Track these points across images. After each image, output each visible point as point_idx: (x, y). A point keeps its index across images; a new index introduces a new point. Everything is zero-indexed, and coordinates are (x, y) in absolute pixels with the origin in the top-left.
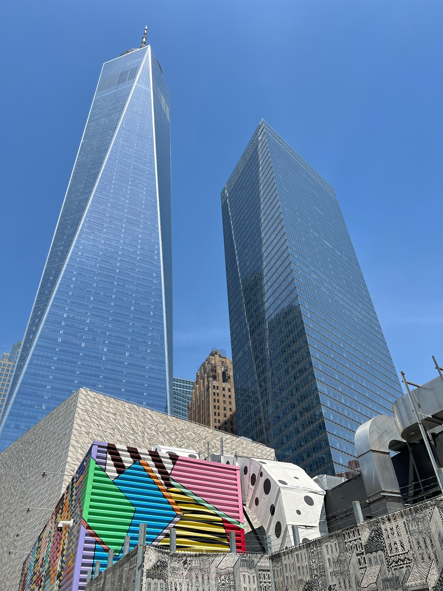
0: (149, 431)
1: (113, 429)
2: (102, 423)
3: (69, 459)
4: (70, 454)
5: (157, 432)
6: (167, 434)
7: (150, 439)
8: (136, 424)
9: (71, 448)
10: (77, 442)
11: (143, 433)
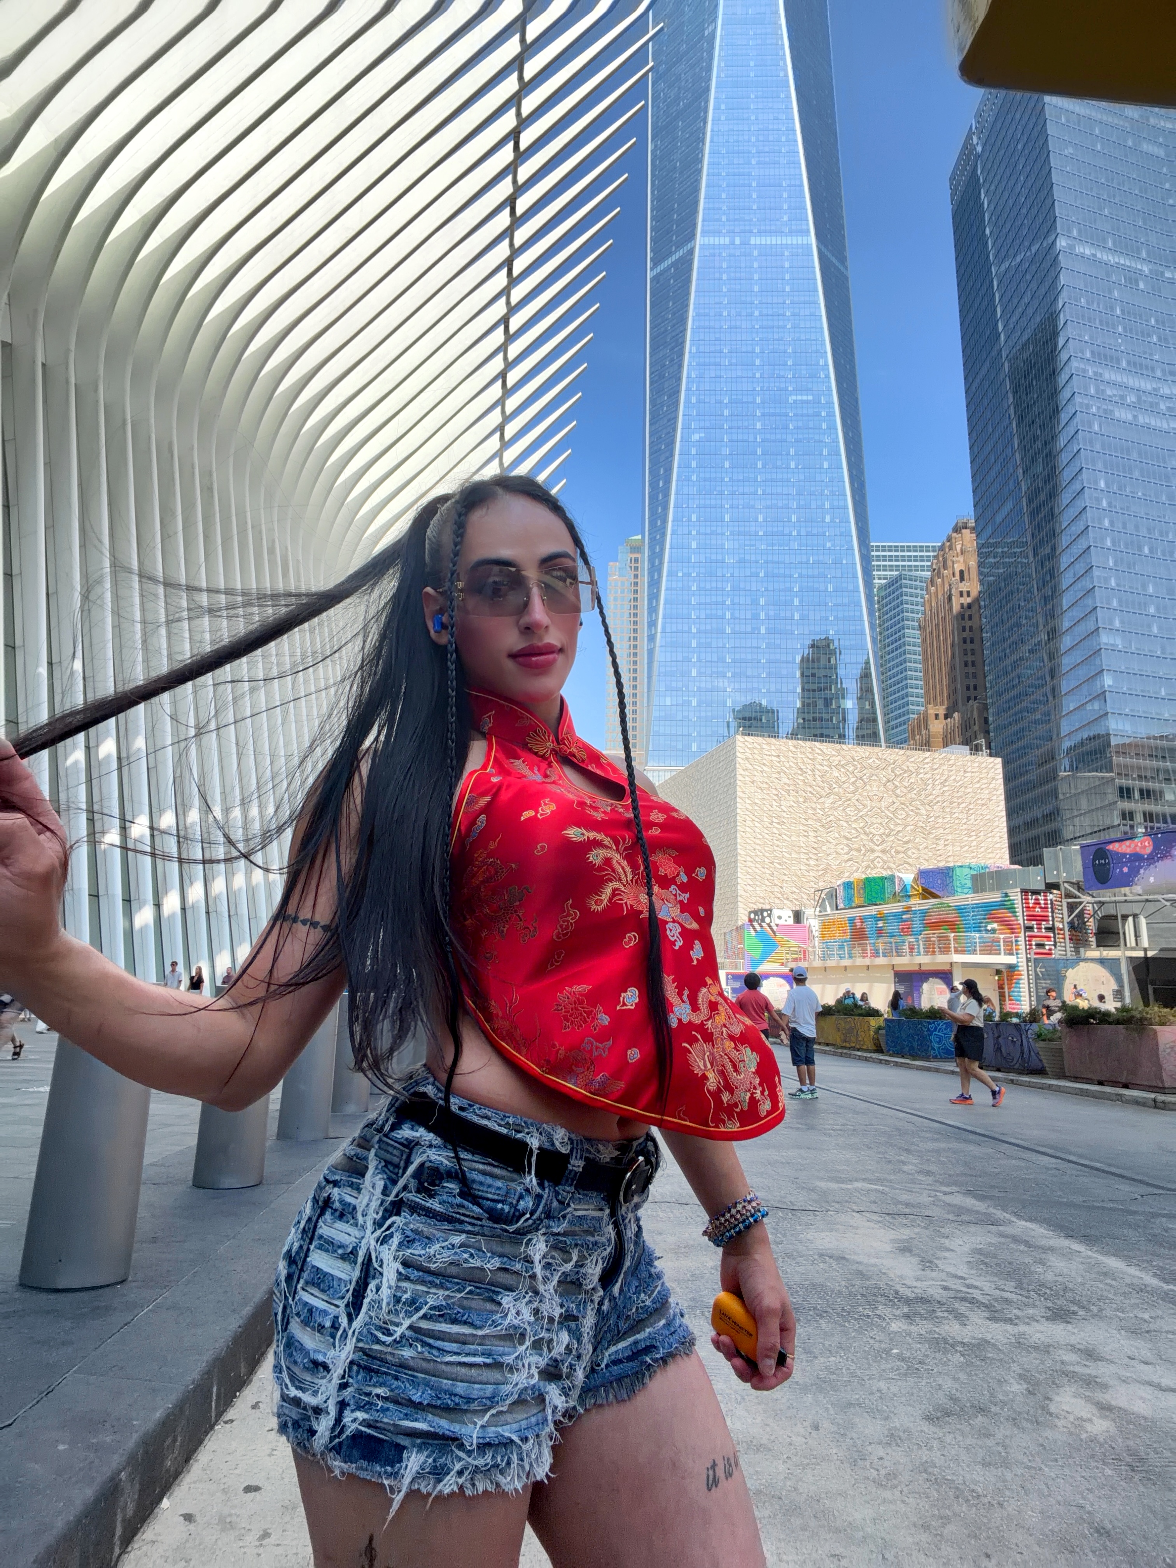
0: (820, 767)
1: (779, 773)
2: (765, 768)
3: (739, 811)
4: (738, 805)
5: (830, 767)
6: (842, 766)
8: (803, 762)
9: (738, 800)
11: (813, 771)
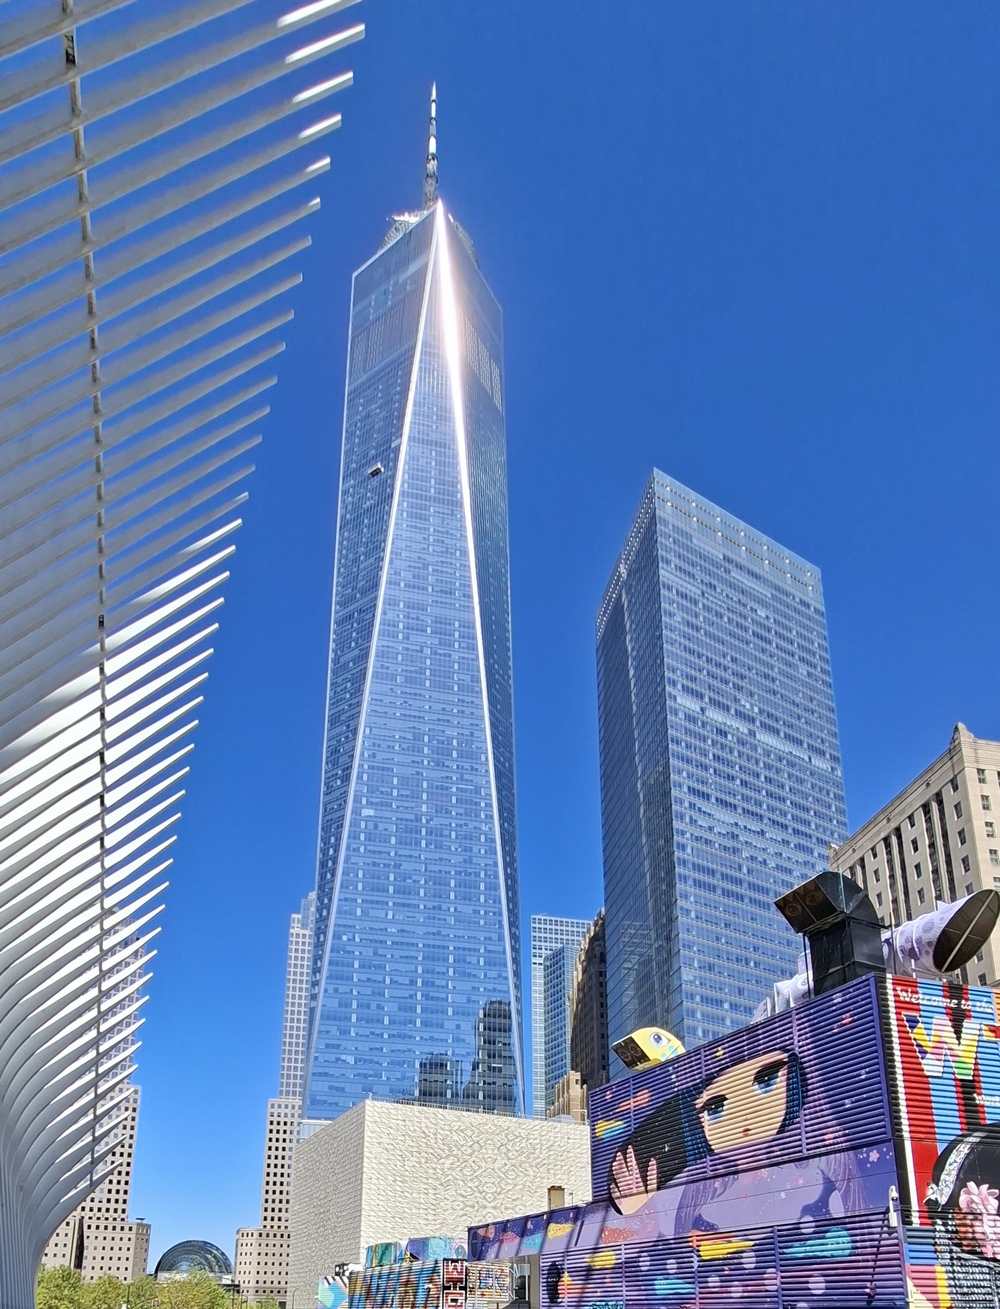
7: (443, 1140)
10: (371, 1153)
